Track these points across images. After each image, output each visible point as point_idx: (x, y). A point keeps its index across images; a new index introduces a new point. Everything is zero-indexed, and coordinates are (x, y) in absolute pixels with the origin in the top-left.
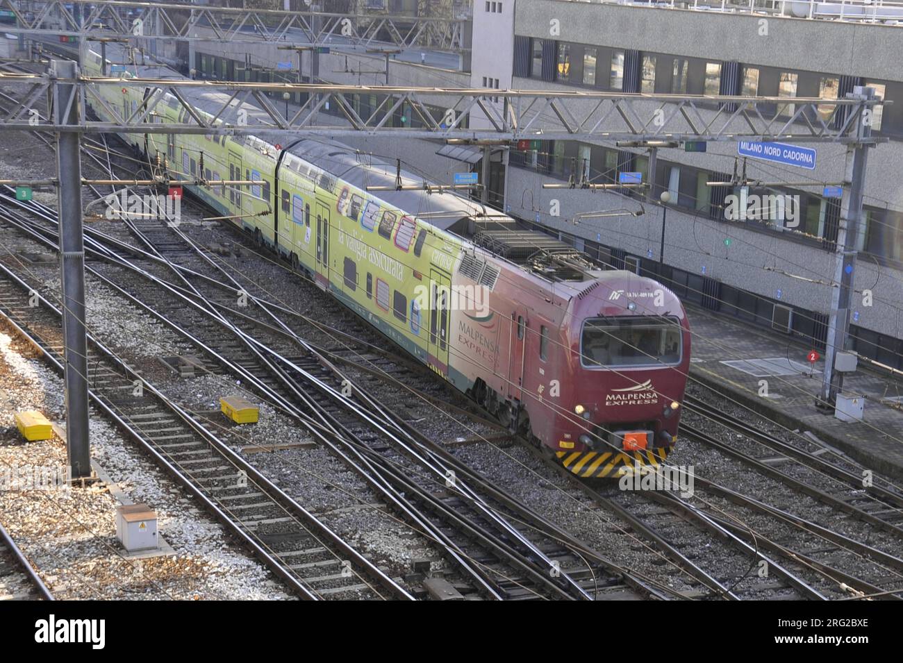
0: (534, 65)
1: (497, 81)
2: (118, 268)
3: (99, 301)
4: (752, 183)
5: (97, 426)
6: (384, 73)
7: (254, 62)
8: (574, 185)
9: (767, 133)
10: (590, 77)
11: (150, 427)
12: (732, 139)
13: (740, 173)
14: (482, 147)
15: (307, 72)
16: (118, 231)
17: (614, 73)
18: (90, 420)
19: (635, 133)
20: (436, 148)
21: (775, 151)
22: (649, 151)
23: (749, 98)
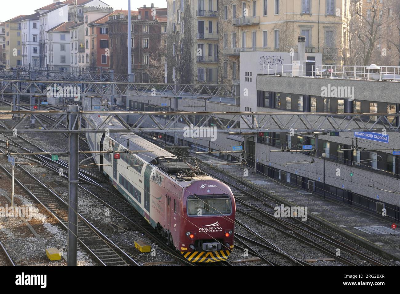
0: (266, 102)
1: (251, 108)
2: (94, 187)
3: (85, 200)
4: (361, 149)
5: (81, 254)
6: (204, 106)
7: (152, 103)
8: (283, 150)
9: (365, 128)
10: (289, 106)
11: (104, 254)
12: (350, 131)
13: (355, 145)
14: (244, 135)
15: (173, 106)
16: (95, 171)
17: (299, 104)
18: (78, 251)
19: (308, 129)
20: (226, 136)
21: (371, 136)
22: (315, 136)
23: (356, 113)
